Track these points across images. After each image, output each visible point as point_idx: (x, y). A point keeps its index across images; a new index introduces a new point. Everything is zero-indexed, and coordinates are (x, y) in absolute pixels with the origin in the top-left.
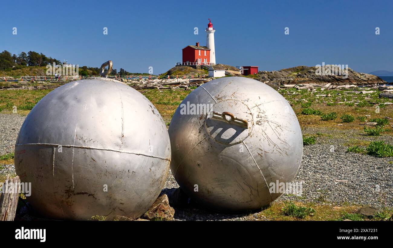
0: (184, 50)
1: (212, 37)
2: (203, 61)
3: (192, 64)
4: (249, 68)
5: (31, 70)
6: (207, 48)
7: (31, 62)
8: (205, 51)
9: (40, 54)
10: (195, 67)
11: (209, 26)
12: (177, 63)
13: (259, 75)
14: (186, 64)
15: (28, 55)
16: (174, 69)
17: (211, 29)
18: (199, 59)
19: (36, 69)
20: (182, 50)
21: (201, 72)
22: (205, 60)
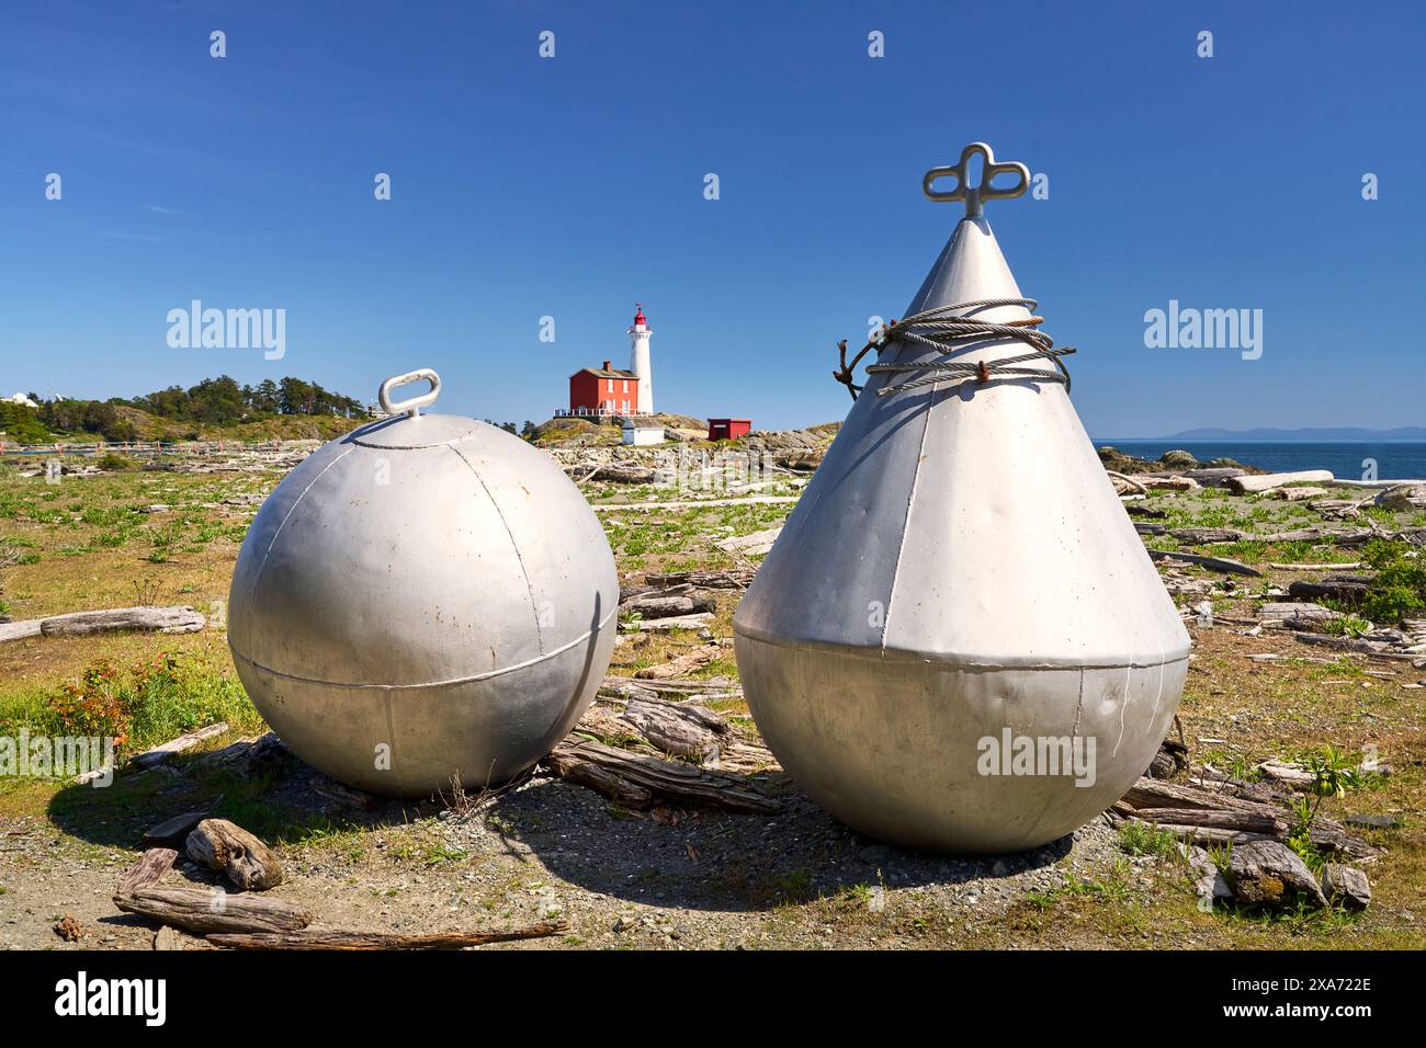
0: (573, 380)
1: (643, 347)
2: (619, 405)
3: (590, 413)
4: (727, 422)
5: (285, 424)
6: (630, 375)
7: (290, 406)
8: (625, 382)
9: (309, 384)
10: (596, 421)
11: (638, 320)
12: (557, 412)
13: (744, 440)
14: (577, 413)
15: (279, 387)
16: (548, 424)
17: (640, 328)
18: (609, 402)
19: (299, 423)
20: (569, 381)
21: (611, 432)
22: (624, 403)
